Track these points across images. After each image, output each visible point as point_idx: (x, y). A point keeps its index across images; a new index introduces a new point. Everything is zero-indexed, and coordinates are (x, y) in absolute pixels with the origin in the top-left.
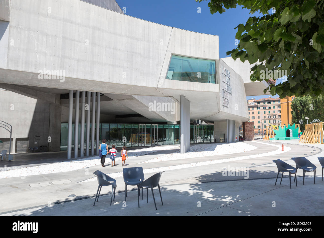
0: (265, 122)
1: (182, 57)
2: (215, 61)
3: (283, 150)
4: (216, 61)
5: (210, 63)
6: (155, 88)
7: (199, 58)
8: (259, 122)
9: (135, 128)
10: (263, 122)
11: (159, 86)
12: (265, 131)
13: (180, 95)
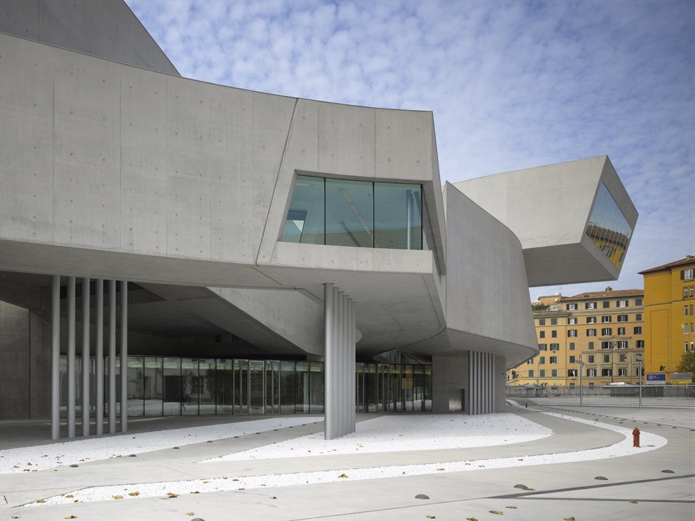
0: (591, 359)
1: (325, 178)
2: (422, 186)
3: (636, 443)
4: (424, 187)
5: (407, 191)
6: (251, 267)
7: (373, 178)
8: (572, 359)
9: (224, 370)
10: (585, 359)
11: (261, 261)
12: (590, 383)
13: (324, 284)
